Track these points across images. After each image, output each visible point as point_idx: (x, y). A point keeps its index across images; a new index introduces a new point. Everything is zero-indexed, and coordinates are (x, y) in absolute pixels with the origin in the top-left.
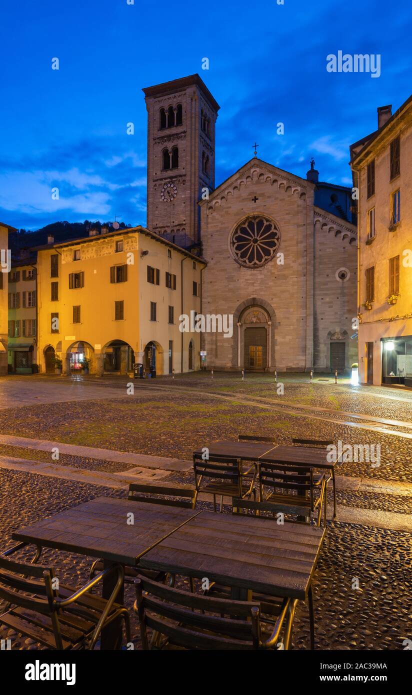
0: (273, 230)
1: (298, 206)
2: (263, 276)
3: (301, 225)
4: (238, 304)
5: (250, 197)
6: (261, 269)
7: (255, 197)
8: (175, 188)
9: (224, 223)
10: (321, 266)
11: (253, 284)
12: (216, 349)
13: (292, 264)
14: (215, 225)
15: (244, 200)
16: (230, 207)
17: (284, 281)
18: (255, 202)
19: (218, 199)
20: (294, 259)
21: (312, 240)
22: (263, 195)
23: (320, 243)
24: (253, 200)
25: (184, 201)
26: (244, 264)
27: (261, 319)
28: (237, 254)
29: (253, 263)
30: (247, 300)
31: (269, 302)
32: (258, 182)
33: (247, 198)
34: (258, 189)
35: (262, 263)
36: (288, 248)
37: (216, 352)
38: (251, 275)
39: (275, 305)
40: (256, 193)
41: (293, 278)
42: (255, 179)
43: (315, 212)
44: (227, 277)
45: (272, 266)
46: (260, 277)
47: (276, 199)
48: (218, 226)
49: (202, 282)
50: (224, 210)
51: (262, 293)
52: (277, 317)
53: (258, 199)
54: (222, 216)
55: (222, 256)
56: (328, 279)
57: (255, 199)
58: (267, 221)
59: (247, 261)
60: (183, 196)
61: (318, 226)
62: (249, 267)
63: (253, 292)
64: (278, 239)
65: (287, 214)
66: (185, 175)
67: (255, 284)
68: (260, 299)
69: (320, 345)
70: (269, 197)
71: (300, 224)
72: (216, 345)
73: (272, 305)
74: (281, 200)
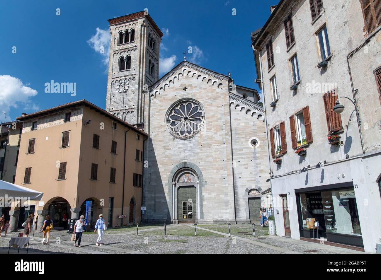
0: (199, 110)
1: (218, 93)
2: (192, 145)
3: (221, 106)
4: (173, 166)
5: (182, 87)
6: (190, 139)
7: (185, 87)
8: (127, 83)
9: (162, 106)
10: (237, 136)
11: (184, 151)
12: (155, 205)
13: (214, 135)
14: (156, 107)
15: (177, 89)
16: (167, 95)
17: (208, 148)
18: (185, 91)
19: (158, 89)
20: (215, 131)
21: (229, 117)
22: (190, 85)
23: (234, 119)
24: (183, 89)
25: (134, 92)
26: (178, 136)
27: (191, 179)
28: (172, 129)
29: (184, 135)
30: (179, 164)
31: (197, 165)
32: (187, 77)
33: (180, 88)
34: (186, 82)
35: (191, 135)
36: (211, 123)
37: (155, 208)
38: (183, 144)
39: (202, 167)
40: (186, 85)
41: (215, 146)
42: (185, 75)
43: (229, 97)
44: (164, 146)
45: (199, 137)
46: (189, 145)
47: (201, 88)
48: (157, 108)
49: (145, 150)
50: (162, 97)
51: (191, 158)
52: (203, 177)
53: (187, 89)
54: (160, 101)
55: (160, 130)
56: (243, 146)
57: (185, 89)
58: (194, 103)
59: (180, 134)
60: (133, 89)
61: (233, 106)
62: (181, 139)
63: (184, 157)
64: (202, 117)
65: (209, 99)
66: (135, 74)
67: (185, 151)
68: (190, 163)
69: (240, 200)
70: (195, 87)
71: (219, 105)
72: (155, 201)
73: (200, 168)
74: (204, 89)
